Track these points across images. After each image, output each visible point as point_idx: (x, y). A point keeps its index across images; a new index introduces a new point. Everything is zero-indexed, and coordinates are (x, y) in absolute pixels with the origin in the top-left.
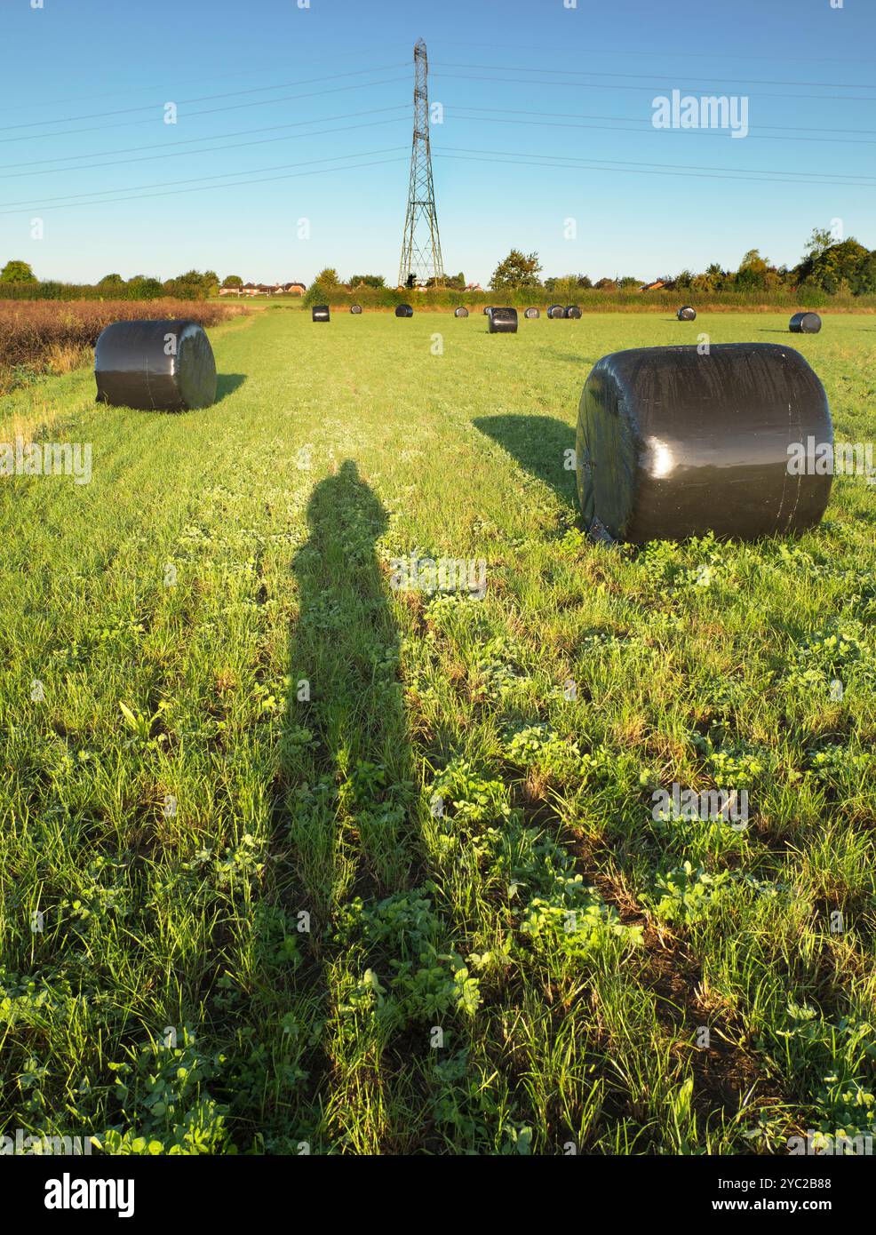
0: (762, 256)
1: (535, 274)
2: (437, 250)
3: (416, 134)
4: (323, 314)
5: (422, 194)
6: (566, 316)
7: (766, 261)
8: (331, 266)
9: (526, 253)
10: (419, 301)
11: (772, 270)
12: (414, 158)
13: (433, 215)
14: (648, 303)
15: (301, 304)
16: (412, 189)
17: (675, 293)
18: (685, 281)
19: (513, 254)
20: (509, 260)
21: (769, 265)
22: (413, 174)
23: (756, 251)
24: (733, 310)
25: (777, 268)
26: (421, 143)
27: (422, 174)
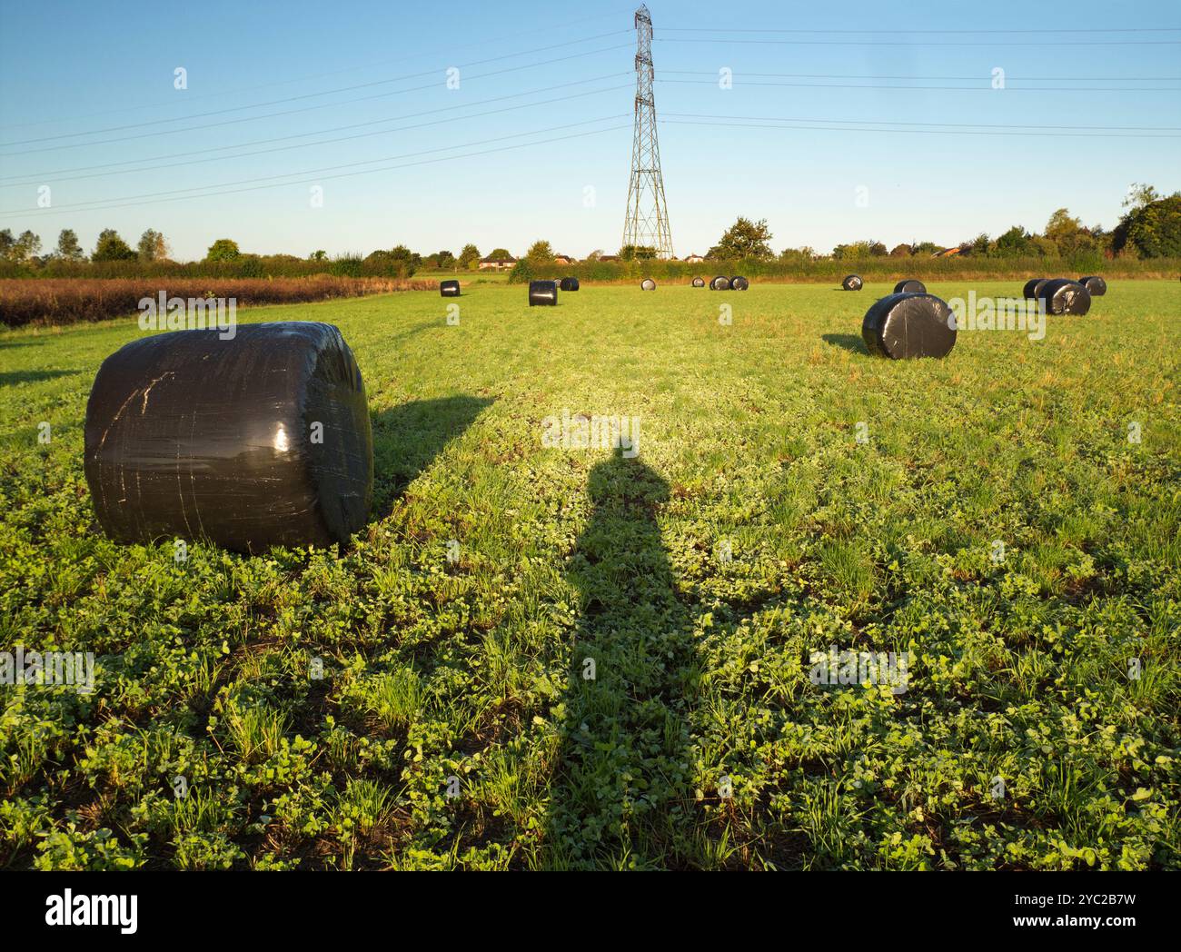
0: (1072, 216)
1: (765, 243)
2: (663, 220)
3: (639, 100)
4: (454, 289)
5: (646, 161)
6: (731, 287)
7: (1077, 221)
9: (754, 221)
10: (633, 273)
11: (1085, 231)
12: (638, 125)
13: (659, 185)
15: (507, 278)
16: (637, 156)
17: (969, 258)
18: (982, 245)
19: (741, 222)
20: (735, 228)
21: (1081, 226)
22: (637, 141)
23: (1065, 211)
25: (1090, 228)
26: (646, 109)
27: (646, 141)
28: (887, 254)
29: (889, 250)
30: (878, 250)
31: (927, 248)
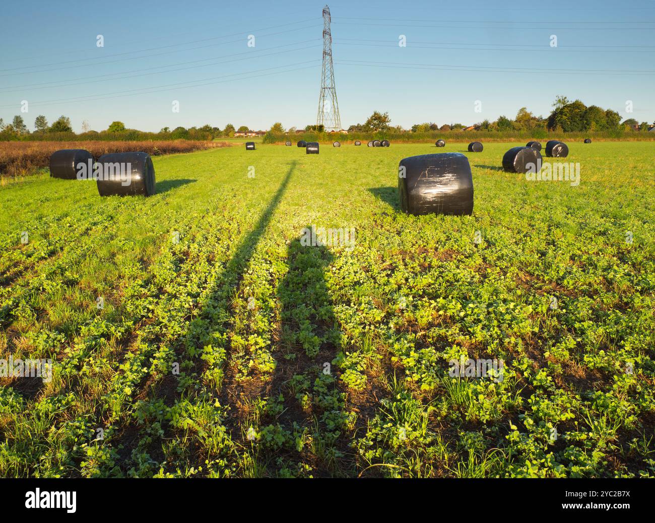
0: (528, 111)
1: (387, 124)
2: (336, 112)
3: (325, 53)
5: (328, 83)
6: (382, 145)
7: (531, 113)
8: (279, 121)
9: (382, 113)
10: (324, 139)
11: (534, 119)
12: (324, 65)
13: (334, 94)
14: (448, 138)
15: (261, 141)
16: (323, 81)
17: (480, 132)
18: (486, 125)
19: (375, 114)
20: (372, 116)
21: (533, 116)
22: (324, 73)
23: (525, 108)
24: (494, 141)
25: (537, 117)
26: (328, 57)
27: (328, 73)
28: (438, 129)
29: (439, 127)
30: (434, 127)
31: (458, 126)
